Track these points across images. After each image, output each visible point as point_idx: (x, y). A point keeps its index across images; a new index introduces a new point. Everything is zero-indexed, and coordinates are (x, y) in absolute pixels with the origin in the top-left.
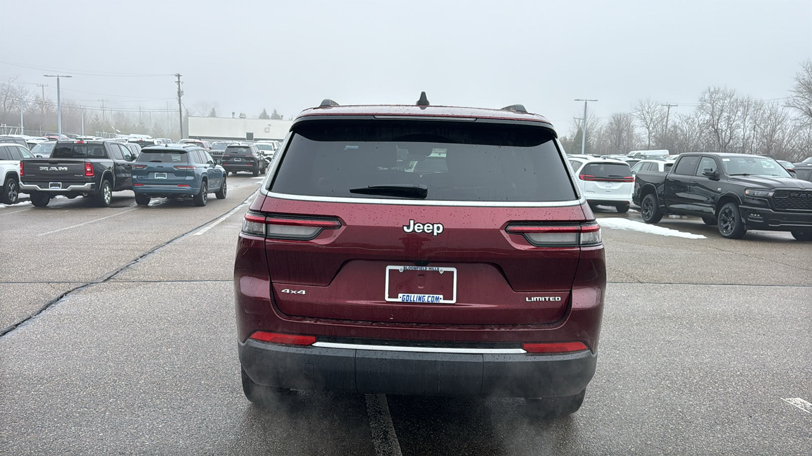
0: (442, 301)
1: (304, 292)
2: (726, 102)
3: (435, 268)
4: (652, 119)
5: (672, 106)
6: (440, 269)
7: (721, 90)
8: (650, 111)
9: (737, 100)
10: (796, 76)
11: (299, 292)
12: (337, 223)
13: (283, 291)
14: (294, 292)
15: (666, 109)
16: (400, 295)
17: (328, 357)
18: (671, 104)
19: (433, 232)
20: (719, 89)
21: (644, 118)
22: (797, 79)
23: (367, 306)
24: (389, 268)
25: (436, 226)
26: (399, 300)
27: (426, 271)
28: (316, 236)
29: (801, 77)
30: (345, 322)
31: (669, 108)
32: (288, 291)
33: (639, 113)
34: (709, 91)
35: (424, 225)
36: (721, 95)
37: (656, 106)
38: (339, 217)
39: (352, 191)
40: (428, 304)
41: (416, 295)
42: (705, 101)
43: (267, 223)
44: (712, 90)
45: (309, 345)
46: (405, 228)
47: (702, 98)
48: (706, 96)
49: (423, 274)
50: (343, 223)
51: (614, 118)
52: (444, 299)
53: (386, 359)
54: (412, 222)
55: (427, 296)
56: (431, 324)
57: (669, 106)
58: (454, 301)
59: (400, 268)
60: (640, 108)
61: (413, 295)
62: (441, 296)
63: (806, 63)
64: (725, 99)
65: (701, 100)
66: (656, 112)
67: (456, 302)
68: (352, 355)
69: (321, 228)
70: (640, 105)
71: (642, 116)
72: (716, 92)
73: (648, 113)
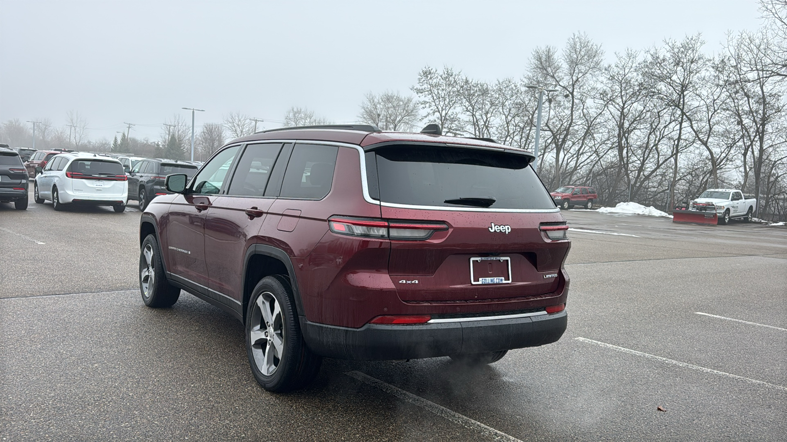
0: (504, 282)
1: (417, 282)
2: (307, 121)
3: (498, 258)
4: (242, 132)
5: (259, 121)
6: (501, 258)
7: (302, 110)
8: (240, 124)
9: (315, 120)
10: (362, 105)
11: (413, 282)
12: (445, 226)
13: (400, 282)
14: (409, 282)
15: (254, 123)
16: (480, 279)
17: (444, 329)
18: (258, 119)
19: (505, 232)
20: (301, 110)
21: (236, 130)
22: (363, 108)
23: (462, 289)
24: (472, 259)
25: (507, 227)
26: (480, 283)
27: (493, 260)
28: (429, 237)
29: (366, 106)
30: (448, 302)
31: (256, 123)
32: (404, 282)
33: (230, 125)
34: (293, 110)
35: (500, 226)
36: (303, 115)
37: (245, 120)
38: (446, 222)
39: (446, 202)
40: (497, 284)
41: (489, 278)
42: (290, 119)
43: (388, 227)
44: (295, 110)
45: (425, 323)
46: (490, 229)
47: (288, 116)
48: (290, 115)
49: (491, 262)
50: (450, 226)
51: (207, 128)
52: (505, 280)
53: (481, 327)
54: (493, 224)
55: (496, 278)
56: (499, 299)
57: (256, 120)
58: (510, 282)
59: (478, 259)
60: (230, 120)
61: (487, 278)
62: (503, 278)
63: (369, 95)
64: (306, 119)
65: (286, 118)
66: (245, 125)
67: (512, 282)
68: (459, 326)
69: (432, 231)
70: (231, 117)
71: (233, 128)
72: (299, 112)
73: (238, 125)
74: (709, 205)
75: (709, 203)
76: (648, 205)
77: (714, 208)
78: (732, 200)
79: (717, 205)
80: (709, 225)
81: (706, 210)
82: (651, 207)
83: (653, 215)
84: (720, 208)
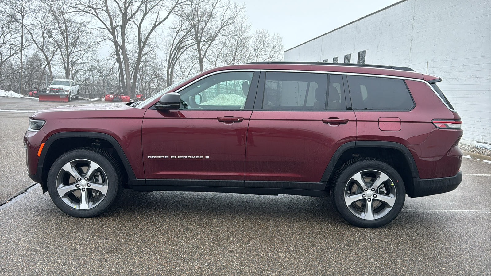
74: (61, 89)
75: (60, 88)
76: (8, 90)
77: (63, 92)
78: (71, 86)
79: (65, 89)
80: (63, 102)
81: (59, 93)
82: (11, 91)
83: (15, 96)
84: (67, 91)
